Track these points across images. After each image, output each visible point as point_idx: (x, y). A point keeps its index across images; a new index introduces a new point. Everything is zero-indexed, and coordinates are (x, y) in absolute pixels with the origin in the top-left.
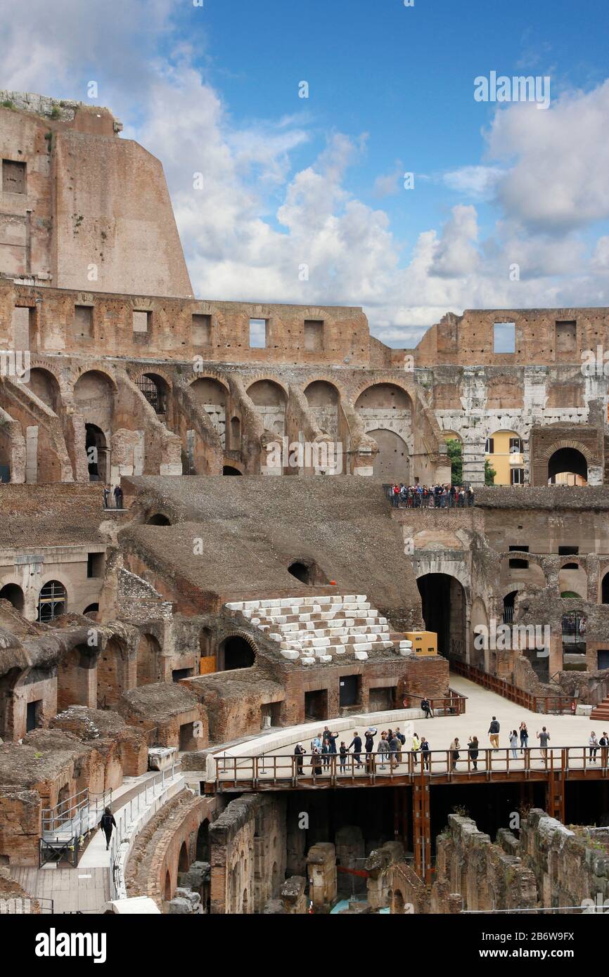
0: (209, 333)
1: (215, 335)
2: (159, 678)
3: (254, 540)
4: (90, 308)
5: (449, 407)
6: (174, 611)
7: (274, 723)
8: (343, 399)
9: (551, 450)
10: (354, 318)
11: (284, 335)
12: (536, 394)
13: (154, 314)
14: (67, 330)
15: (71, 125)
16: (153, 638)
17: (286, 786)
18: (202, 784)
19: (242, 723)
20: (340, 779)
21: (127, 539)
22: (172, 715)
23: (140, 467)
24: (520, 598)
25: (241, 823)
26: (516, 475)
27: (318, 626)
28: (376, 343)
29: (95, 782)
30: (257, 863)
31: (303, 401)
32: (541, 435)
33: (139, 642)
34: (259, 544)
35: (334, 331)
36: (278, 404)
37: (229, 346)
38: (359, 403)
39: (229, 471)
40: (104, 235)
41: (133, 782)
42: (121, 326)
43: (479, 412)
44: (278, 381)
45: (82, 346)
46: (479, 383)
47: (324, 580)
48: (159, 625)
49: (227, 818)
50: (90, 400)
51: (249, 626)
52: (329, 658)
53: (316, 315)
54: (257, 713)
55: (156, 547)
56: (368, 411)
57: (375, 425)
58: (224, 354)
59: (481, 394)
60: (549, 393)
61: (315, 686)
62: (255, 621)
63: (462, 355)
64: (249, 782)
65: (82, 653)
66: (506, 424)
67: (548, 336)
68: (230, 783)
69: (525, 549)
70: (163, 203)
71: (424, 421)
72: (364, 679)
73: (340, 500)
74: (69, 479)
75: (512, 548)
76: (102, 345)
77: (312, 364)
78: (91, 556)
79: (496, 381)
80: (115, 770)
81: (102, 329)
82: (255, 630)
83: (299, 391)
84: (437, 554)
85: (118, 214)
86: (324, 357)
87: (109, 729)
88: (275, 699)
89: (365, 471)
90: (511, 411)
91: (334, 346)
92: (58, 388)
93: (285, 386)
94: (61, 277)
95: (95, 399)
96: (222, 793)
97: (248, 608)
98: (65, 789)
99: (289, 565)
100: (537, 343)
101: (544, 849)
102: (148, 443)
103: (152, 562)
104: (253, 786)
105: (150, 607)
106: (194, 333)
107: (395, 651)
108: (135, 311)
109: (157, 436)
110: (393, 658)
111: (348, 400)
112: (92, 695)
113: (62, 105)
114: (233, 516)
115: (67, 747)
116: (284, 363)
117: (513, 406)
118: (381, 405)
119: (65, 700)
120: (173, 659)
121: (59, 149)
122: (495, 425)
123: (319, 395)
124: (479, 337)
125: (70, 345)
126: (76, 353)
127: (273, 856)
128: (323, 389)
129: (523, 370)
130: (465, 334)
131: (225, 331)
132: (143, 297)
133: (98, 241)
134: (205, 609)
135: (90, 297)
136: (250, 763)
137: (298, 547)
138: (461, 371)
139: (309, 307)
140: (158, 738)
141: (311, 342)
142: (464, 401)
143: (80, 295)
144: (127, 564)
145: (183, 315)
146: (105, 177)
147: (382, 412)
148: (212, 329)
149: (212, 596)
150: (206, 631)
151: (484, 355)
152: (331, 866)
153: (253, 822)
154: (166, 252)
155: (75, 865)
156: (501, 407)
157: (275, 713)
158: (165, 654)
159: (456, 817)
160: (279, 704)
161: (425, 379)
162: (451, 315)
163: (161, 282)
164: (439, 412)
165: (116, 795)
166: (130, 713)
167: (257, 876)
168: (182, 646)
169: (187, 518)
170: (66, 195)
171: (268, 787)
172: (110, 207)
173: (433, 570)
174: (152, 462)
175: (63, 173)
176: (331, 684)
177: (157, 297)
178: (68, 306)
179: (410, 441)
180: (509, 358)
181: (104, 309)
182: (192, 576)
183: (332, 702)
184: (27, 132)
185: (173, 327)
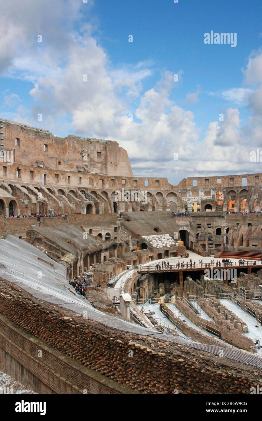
0: (137, 184)
2: (129, 251)
3: (147, 224)
4: (114, 179)
5: (185, 197)
6: (131, 238)
7: (151, 260)
8: (163, 196)
9: (205, 205)
10: (165, 180)
11: (152, 183)
12: (202, 194)
13: (126, 180)
14: (109, 184)
15: (110, 144)
16: (127, 243)
17: (154, 272)
18: (138, 272)
19: (145, 260)
20: (165, 271)
21: (122, 224)
22: (132, 259)
23: (124, 210)
24: (200, 234)
25: (146, 279)
26: (198, 210)
27: (160, 241)
28: (169, 184)
29: (117, 271)
30: (149, 287)
31: (156, 196)
32: (203, 202)
33: (125, 244)
34: (148, 225)
35: (161, 182)
36: (151, 197)
38: (167, 197)
39: (141, 210)
40: (116, 165)
41: (124, 272)
42: (120, 183)
43: (190, 197)
44: (151, 192)
45: (112, 187)
46: (190, 192)
47: (161, 232)
48: (128, 241)
49: (143, 278)
50: (114, 197)
51: (146, 241)
52: (162, 247)
53: (158, 179)
54: (148, 258)
55: (127, 226)
56: (169, 198)
57: (170, 201)
58: (140, 187)
59: (191, 194)
60: (204, 193)
61: (160, 252)
62: (147, 240)
63: (187, 186)
64: (147, 271)
65: (114, 246)
66: (196, 200)
67: (204, 182)
68: (143, 272)
69: (201, 224)
71: (180, 200)
72: (169, 251)
73: (164, 216)
74: (110, 213)
75: (198, 224)
76: (116, 186)
77: (157, 189)
78: (115, 228)
79: (194, 191)
80: (121, 269)
81: (116, 183)
82: (147, 242)
83: (155, 194)
84: (183, 226)
85: (119, 161)
86: (159, 187)
87: (119, 261)
88: (152, 255)
89: (168, 210)
90: (197, 197)
91: (161, 185)
92: (108, 195)
93: (152, 193)
94: (108, 174)
96: (142, 274)
97: (146, 237)
98: (111, 273)
99: (154, 229)
100: (201, 184)
101: (205, 283)
102: (125, 206)
103: (127, 229)
104: (148, 272)
105: (127, 237)
106: (134, 183)
107: (175, 245)
108: (122, 180)
109: (127, 204)
110: (175, 247)
111: (165, 196)
112: (116, 255)
113: (108, 141)
114: (143, 219)
115: (112, 265)
116: (152, 189)
117: (197, 196)
118: (171, 197)
119: (111, 256)
120: (132, 248)
121: (107, 149)
122: (194, 200)
123: (159, 195)
124: (190, 183)
125: (110, 187)
126: (111, 188)
127: (152, 286)
128: (159, 194)
129: (199, 189)
130: (187, 182)
131: (140, 183)
132: (124, 177)
133: (115, 166)
134: (138, 238)
135: (114, 177)
136: (147, 268)
137: (155, 225)
138: (187, 190)
139: (157, 178)
140: (129, 263)
141: (157, 185)
142: (188, 195)
143: (112, 177)
144: (122, 229)
145: (132, 180)
146: (116, 154)
147: (171, 198)
149: (139, 235)
150: (138, 242)
151: (191, 186)
152: (163, 287)
153: (148, 279)
154: (128, 168)
155: (114, 287)
156: (195, 196)
157: (152, 258)
158: (130, 247)
159: (188, 278)
160: (152, 256)
161: (180, 191)
162: (185, 179)
163: (127, 174)
164: (183, 198)
165: (121, 274)
166: (123, 258)
167: (149, 289)
168: (133, 245)
169: (133, 220)
170: (109, 158)
171: (151, 272)
172: (117, 160)
173: (182, 229)
174: (126, 209)
175: (108, 154)
176: (163, 252)
177: (127, 177)
178: (110, 179)
179: (177, 204)
180: (196, 187)
181: (116, 179)
182: (135, 231)
183: (163, 255)
184: (101, 146)
185: (130, 182)
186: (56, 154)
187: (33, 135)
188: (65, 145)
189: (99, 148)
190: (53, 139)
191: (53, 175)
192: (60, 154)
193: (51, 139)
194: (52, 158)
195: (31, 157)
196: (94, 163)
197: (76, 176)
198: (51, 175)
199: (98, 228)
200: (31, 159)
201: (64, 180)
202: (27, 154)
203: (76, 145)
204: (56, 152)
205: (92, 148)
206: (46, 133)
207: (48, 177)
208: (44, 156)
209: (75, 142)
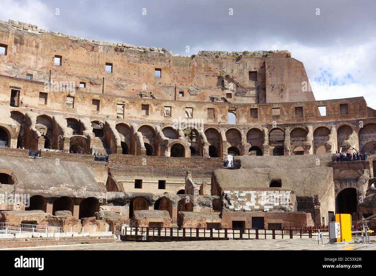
1: (304, 113)
4: (256, 109)
8: (353, 131)
10: (361, 101)
11: (332, 110)
13: (280, 109)
14: (247, 116)
15: (273, 57)
28: (370, 109)
34: (265, 175)
35: (352, 106)
37: (310, 117)
40: (282, 90)
42: (268, 113)
44: (327, 126)
45: (253, 121)
50: (256, 138)
52: (250, 210)
53: (344, 102)
58: (308, 120)
70: (304, 76)
72: (265, 219)
76: (261, 120)
81: (260, 115)
83: (335, 130)
86: (348, 117)
88: (215, 221)
91: (352, 112)
95: (257, 138)
99: (270, 181)
108: (273, 108)
111: (356, 131)
113: (270, 52)
116: (331, 120)
125: (249, 121)
131: (308, 111)
132: (276, 103)
133: (280, 91)
134: (219, 194)
135: (256, 105)
137: (277, 176)
141: (342, 112)
143: (252, 105)
145: (291, 108)
146: (282, 71)
147: (372, 135)
148: (303, 111)
149: (221, 189)
168: (202, 205)
170: (268, 79)
172: (284, 80)
175: (267, 72)
177: (281, 103)
178: (248, 109)
181: (261, 109)
183: (248, 225)
184: (257, 62)
185: (287, 112)
186: (175, 80)
187: (135, 57)
188: (191, 67)
189: (253, 66)
190: (171, 59)
191: (137, 106)
192: (183, 80)
193: (167, 61)
194: (168, 87)
195: (130, 87)
196: (243, 90)
197: (184, 106)
198: (135, 106)
199: (178, 181)
200: (132, 91)
201: (159, 112)
202: (124, 83)
203: (211, 65)
204: (175, 78)
205: (241, 67)
206: (161, 52)
207: (127, 108)
208: (154, 84)
209: (210, 60)
